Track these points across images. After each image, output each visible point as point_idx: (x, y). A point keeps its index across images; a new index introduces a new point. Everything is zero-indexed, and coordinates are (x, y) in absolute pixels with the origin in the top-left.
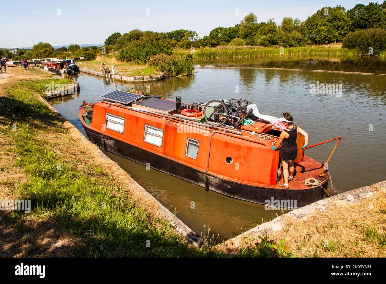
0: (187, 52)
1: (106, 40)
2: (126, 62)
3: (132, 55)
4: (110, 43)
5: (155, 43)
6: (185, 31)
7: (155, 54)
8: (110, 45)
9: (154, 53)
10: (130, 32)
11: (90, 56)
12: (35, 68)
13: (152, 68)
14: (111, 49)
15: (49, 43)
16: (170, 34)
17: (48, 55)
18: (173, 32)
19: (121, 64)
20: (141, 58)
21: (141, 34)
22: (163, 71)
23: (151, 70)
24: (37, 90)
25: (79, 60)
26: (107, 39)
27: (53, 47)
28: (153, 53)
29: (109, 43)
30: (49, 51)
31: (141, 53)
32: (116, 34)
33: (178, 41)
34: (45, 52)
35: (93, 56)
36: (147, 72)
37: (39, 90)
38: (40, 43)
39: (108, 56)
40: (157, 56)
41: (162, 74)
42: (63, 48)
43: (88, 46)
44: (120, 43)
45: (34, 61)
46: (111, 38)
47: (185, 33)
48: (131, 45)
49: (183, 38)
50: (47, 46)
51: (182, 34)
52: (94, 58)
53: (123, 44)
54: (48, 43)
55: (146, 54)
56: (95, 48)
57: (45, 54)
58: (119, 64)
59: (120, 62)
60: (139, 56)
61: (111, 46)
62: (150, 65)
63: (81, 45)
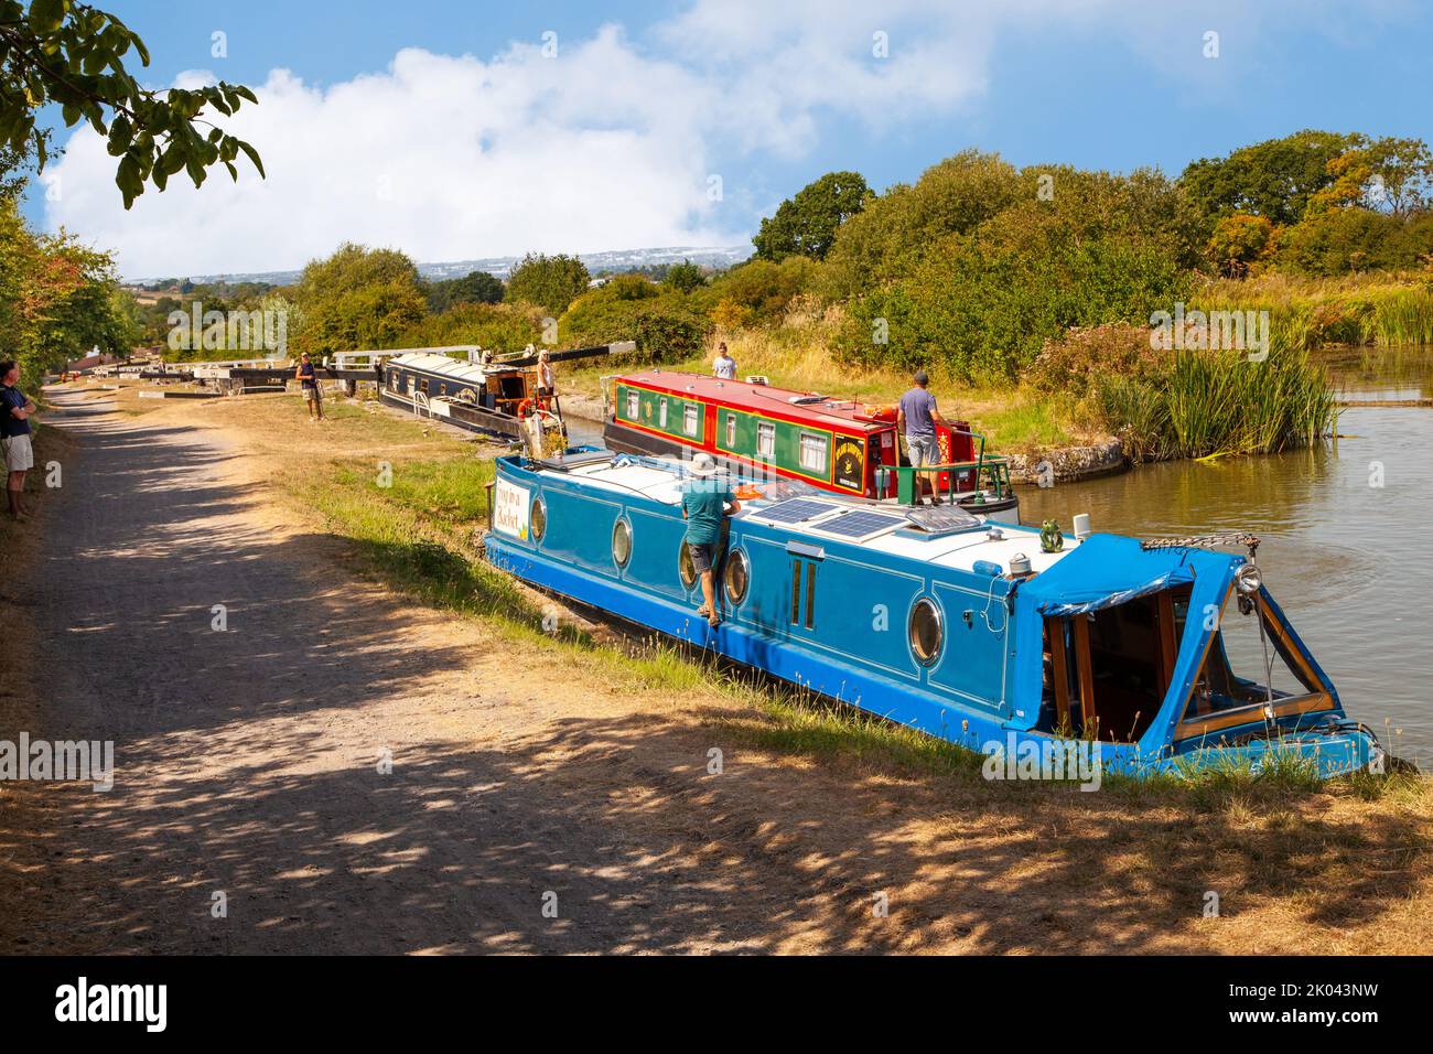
0: (1319, 297)
1: (765, 222)
2: (894, 371)
3: (928, 327)
4: (789, 247)
5: (1079, 250)
6: (1333, 146)
7: (1073, 322)
8: (789, 261)
9: (1068, 318)
10: (929, 177)
11: (669, 337)
12: (353, 402)
13: (1050, 408)
14: (797, 286)
15: (404, 253)
16: (1217, 169)
17: (397, 324)
18: (1241, 153)
19: (860, 382)
20: (986, 346)
21: (999, 188)
22: (1113, 427)
23: (1042, 421)
24: (426, 511)
25: (600, 358)
26: (772, 216)
27: (421, 273)
28: (1060, 317)
29: (781, 247)
30: (403, 301)
31: (988, 317)
32: (830, 181)
33: (1281, 217)
34: (381, 309)
35: (686, 337)
36: (1014, 433)
37: (434, 510)
38: (349, 249)
39: (778, 337)
40: (1081, 335)
41: (1104, 441)
42: (474, 275)
43: (638, 260)
44: (859, 249)
45: (340, 365)
46: (795, 213)
47: (1338, 154)
48: (925, 270)
49: (1320, 198)
50: (391, 266)
51: (1312, 168)
52: (695, 346)
53: (877, 255)
54: (394, 250)
55: (1018, 324)
56: (687, 278)
57: (383, 322)
58: (848, 383)
59: (853, 371)
60: (972, 336)
61: (793, 264)
62: (1044, 387)
63: (590, 256)
